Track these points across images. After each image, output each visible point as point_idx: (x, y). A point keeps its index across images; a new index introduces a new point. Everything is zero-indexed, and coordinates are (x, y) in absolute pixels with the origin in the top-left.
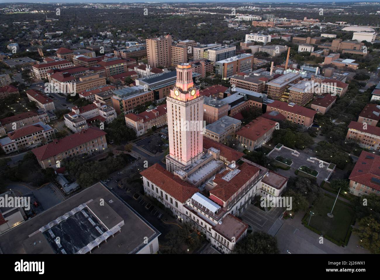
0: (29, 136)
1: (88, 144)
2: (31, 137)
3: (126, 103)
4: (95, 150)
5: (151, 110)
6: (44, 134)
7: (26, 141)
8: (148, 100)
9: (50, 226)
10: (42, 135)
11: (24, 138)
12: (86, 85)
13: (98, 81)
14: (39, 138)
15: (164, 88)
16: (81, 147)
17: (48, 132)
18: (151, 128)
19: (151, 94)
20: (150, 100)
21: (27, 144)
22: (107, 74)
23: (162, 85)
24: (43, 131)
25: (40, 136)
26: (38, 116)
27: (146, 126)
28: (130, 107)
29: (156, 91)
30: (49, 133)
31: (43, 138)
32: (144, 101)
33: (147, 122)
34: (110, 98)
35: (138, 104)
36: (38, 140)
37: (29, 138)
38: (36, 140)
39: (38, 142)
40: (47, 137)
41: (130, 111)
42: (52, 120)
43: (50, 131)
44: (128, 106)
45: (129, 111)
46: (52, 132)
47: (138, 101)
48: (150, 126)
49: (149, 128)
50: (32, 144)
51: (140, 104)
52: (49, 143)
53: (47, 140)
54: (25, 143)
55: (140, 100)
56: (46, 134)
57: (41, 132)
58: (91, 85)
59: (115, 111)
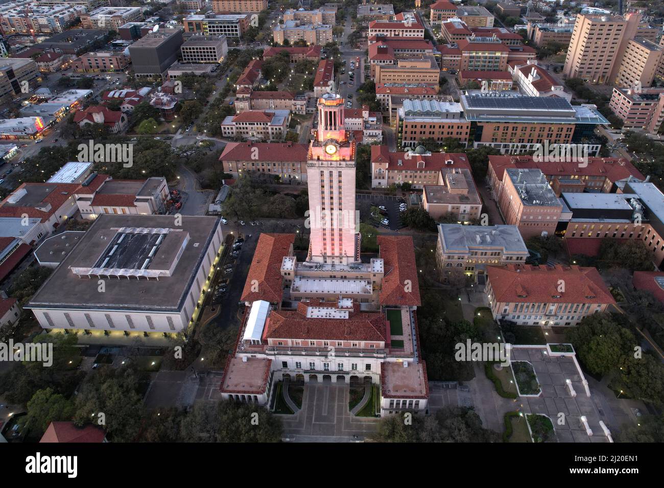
0: (252, 124)
1: (286, 164)
2: (253, 126)
3: (406, 126)
4: (294, 177)
5: (417, 155)
6: (270, 128)
7: (247, 128)
8: (454, 136)
9: (129, 230)
10: (267, 128)
11: (246, 124)
12: (402, 74)
13: (425, 74)
14: (263, 131)
15: (498, 125)
16: (274, 165)
17: (274, 127)
18: (402, 183)
19: (465, 127)
20: (459, 136)
21: (247, 133)
22: (462, 65)
23: (498, 117)
24: (269, 124)
25: (264, 128)
26: (293, 102)
27: (393, 178)
28: (413, 135)
29: (479, 124)
30: (276, 129)
31: (268, 133)
32: (445, 135)
33: (396, 171)
34: (396, 109)
35: (431, 136)
36: (261, 133)
37: (251, 126)
38: (258, 133)
39: (260, 136)
40: (273, 133)
41: (413, 142)
42: (310, 112)
43: (277, 127)
44: (409, 132)
45: (409, 142)
46: (280, 129)
47: (432, 130)
48: (400, 178)
49: (397, 182)
50: (253, 136)
51: (436, 136)
52: (271, 142)
53: (271, 138)
54: (245, 130)
55: (437, 130)
56: (272, 129)
57: (267, 124)
58: (411, 78)
59: (380, 132)
